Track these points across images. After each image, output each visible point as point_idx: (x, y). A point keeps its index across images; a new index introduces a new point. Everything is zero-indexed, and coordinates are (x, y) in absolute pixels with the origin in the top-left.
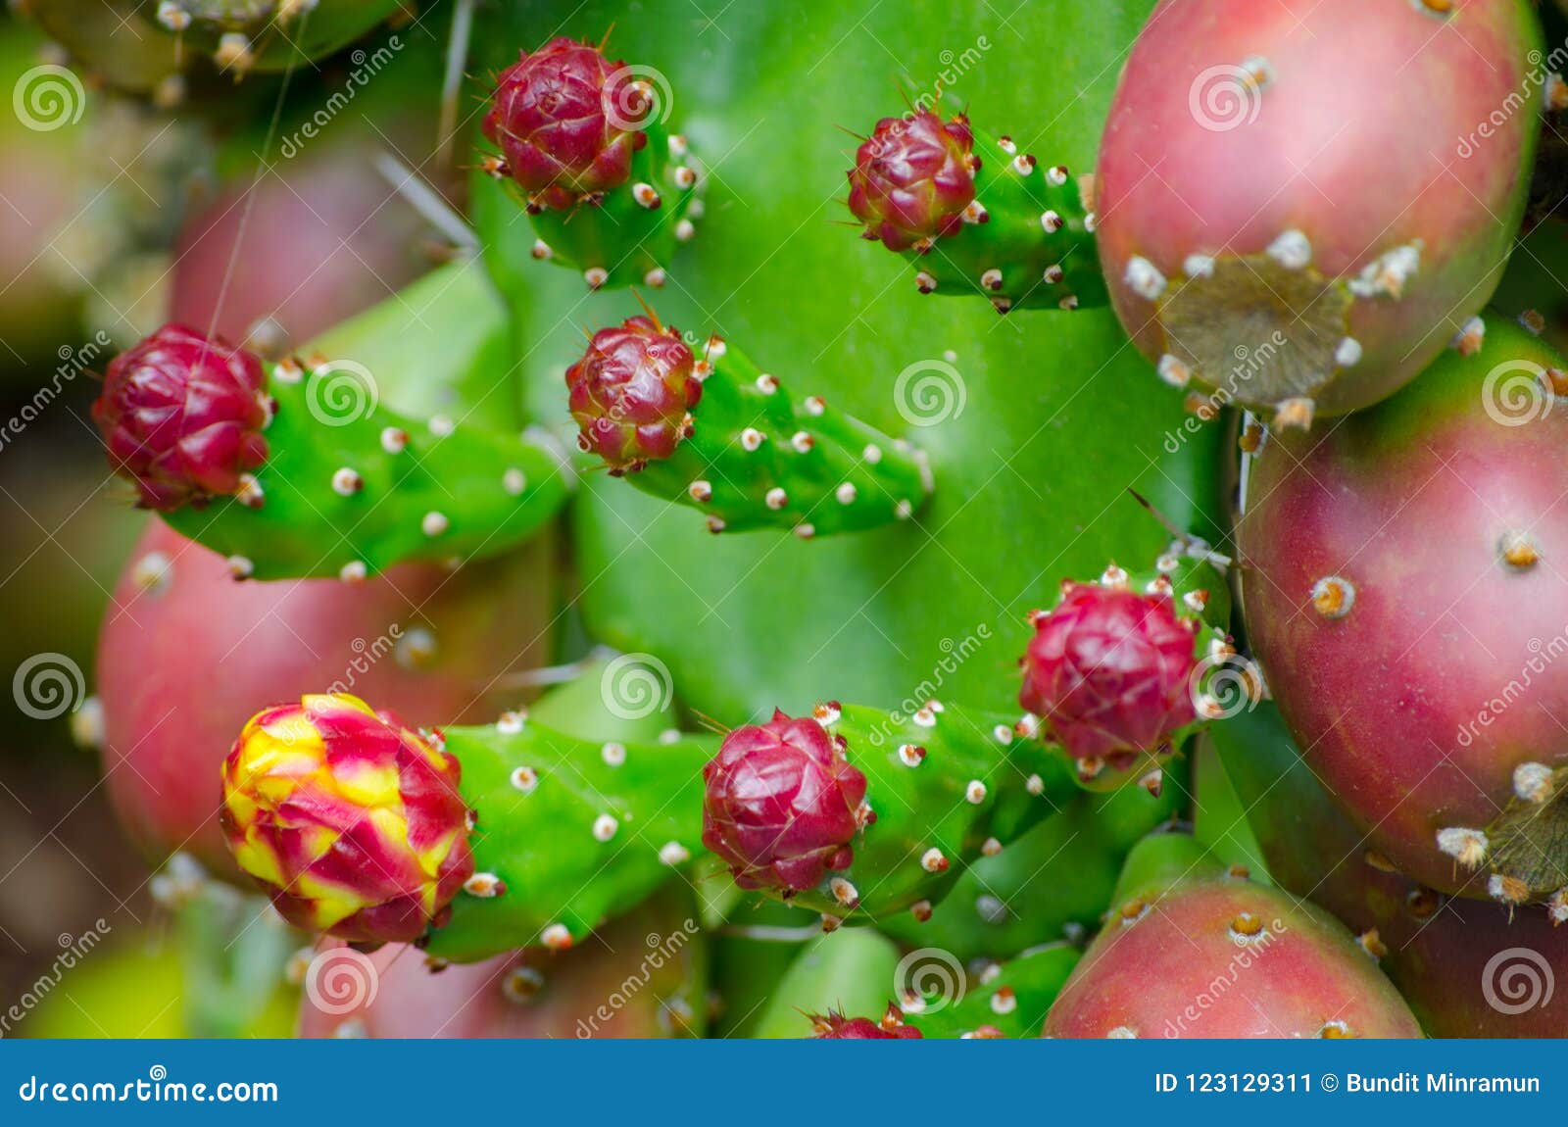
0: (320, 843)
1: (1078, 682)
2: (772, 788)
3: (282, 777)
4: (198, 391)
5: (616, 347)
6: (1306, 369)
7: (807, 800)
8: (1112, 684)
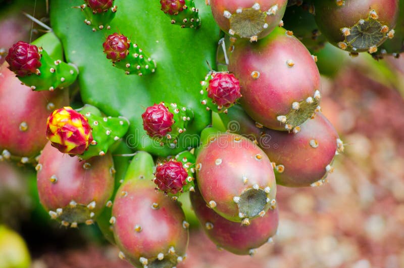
0: (70, 134)
1: (222, 90)
2: (159, 116)
3: (63, 122)
4: (30, 53)
5: (114, 38)
6: (257, 30)
7: (165, 118)
8: (228, 90)
